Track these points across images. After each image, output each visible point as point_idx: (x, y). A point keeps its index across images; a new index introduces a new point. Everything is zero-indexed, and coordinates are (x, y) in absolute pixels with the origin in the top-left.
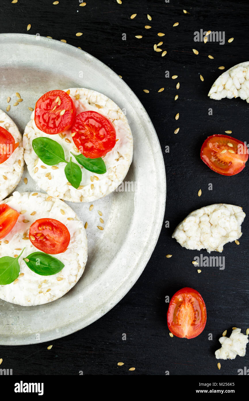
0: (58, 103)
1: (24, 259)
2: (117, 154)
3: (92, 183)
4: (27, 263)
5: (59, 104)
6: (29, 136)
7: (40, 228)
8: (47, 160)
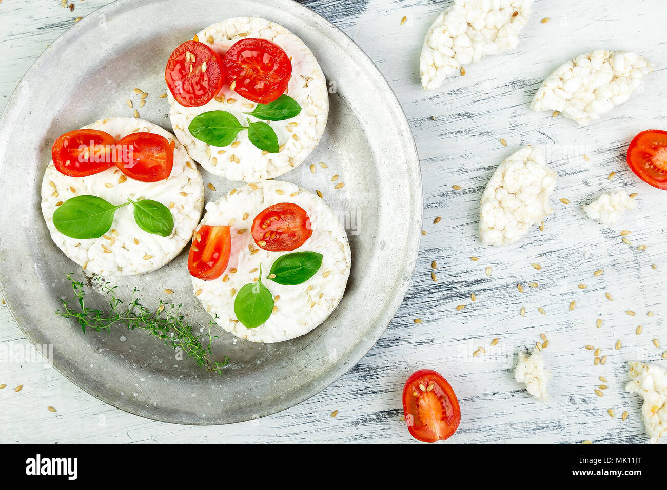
0: (191, 59)
1: (268, 278)
2: (302, 78)
3: (293, 133)
4: (275, 280)
5: (194, 61)
6: (180, 126)
7: (264, 226)
8: (221, 141)
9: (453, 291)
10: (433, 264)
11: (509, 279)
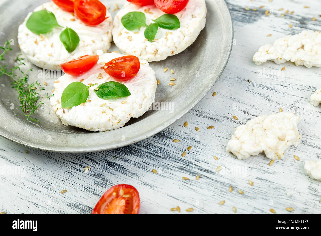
1: (94, 90)
3: (167, 37)
4: (96, 92)
9: (189, 168)
10: (189, 148)
11: (228, 180)
